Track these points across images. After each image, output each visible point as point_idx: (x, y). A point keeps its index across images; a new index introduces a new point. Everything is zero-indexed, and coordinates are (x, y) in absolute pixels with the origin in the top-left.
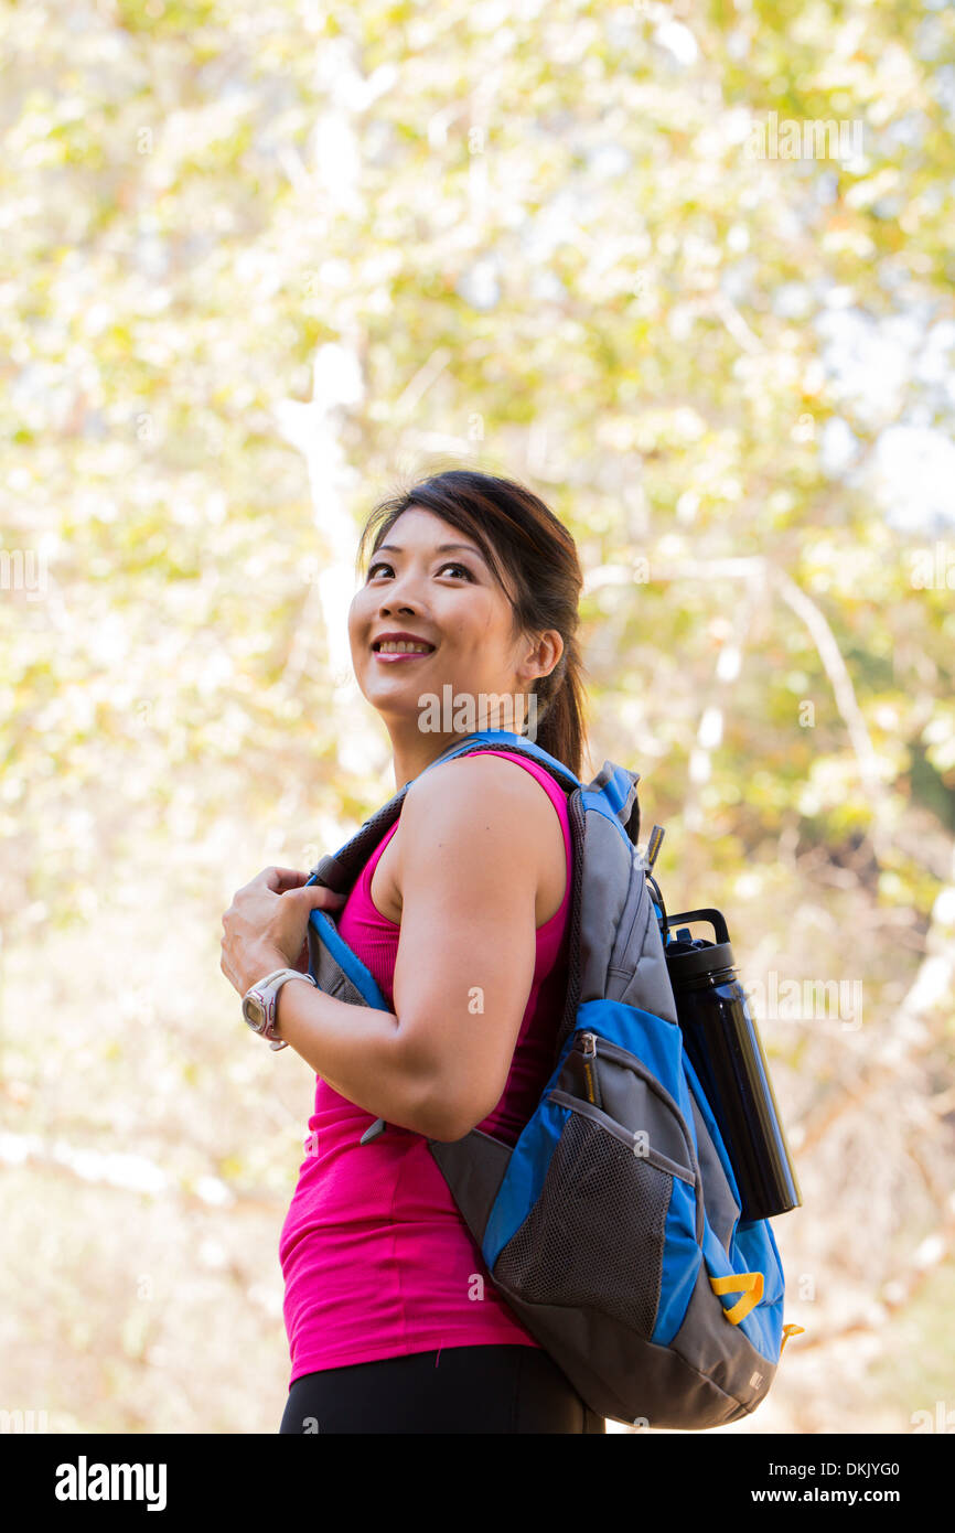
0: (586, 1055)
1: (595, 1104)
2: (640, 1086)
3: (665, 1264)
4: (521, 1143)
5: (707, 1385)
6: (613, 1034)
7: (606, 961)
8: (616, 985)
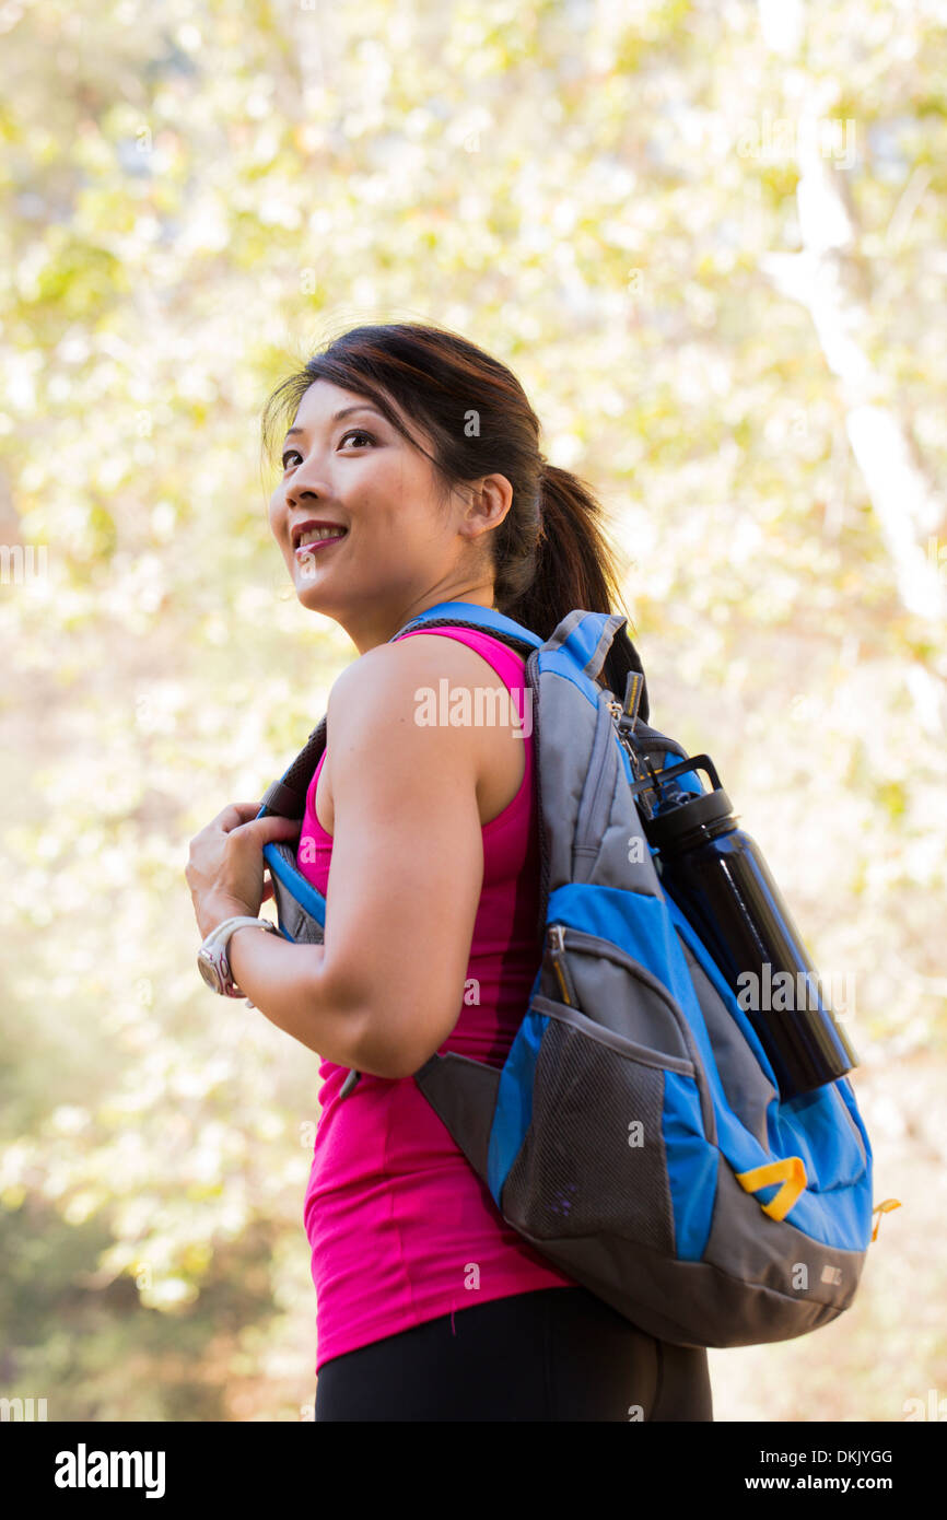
0: (554, 952)
1: (571, 1006)
2: (619, 974)
3: (669, 1171)
4: (509, 1064)
5: (763, 1295)
6: (584, 922)
7: (567, 841)
8: (582, 864)
